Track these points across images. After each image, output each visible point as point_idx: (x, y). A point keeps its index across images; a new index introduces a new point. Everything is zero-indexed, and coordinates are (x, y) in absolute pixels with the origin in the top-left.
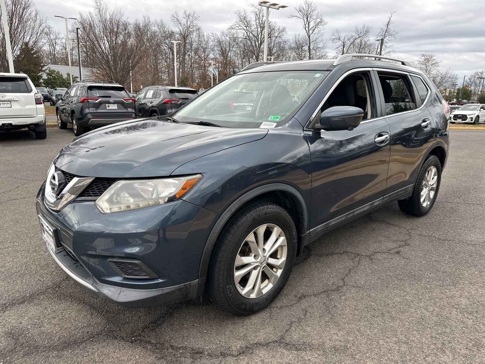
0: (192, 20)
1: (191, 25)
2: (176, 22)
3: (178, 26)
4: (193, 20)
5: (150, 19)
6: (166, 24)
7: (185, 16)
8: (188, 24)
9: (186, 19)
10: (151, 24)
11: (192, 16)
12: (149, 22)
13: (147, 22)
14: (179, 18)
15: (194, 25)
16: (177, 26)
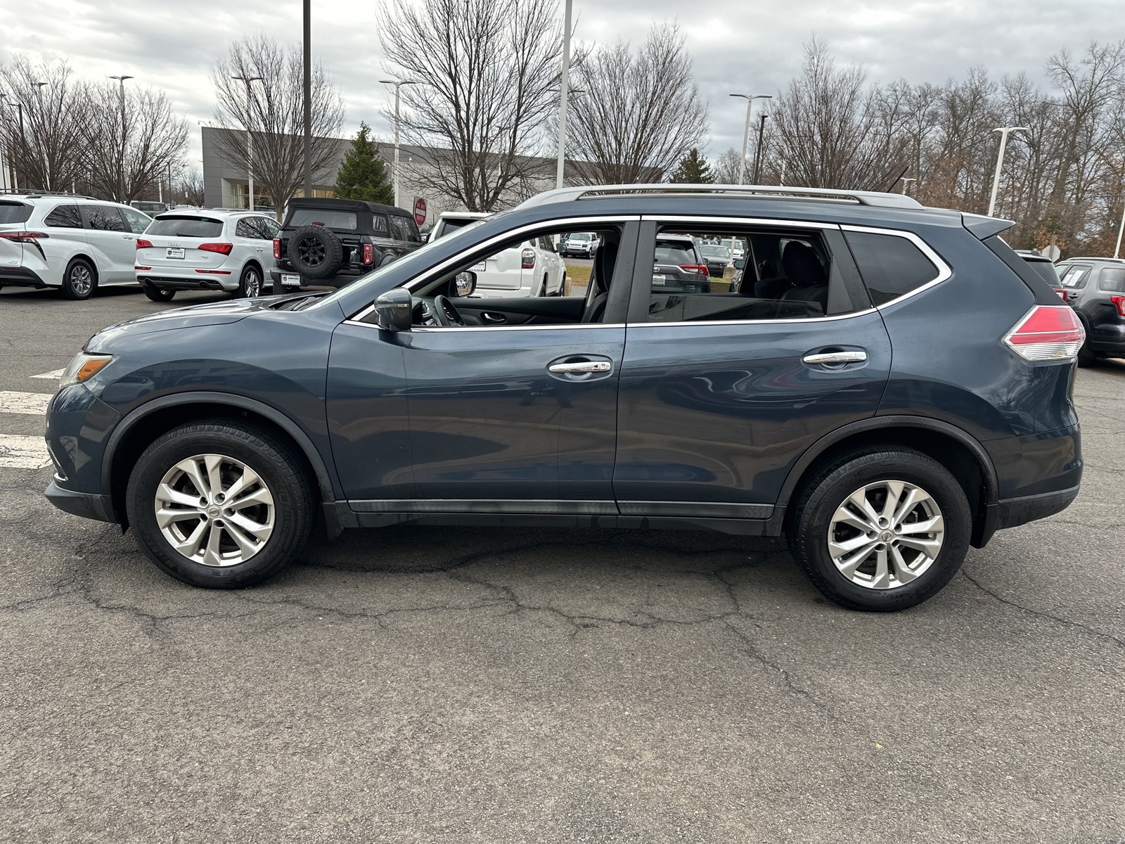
0: (1111, 66)
1: (1105, 78)
2: (1060, 77)
3: (1064, 85)
4: (1115, 65)
5: (986, 76)
6: (1032, 83)
7: (1091, 57)
8: (1095, 76)
9: (1091, 66)
10: (987, 86)
11: (1114, 55)
12: (984, 82)
13: (977, 83)
14: (1071, 66)
15: (1115, 77)
16: (1060, 86)
